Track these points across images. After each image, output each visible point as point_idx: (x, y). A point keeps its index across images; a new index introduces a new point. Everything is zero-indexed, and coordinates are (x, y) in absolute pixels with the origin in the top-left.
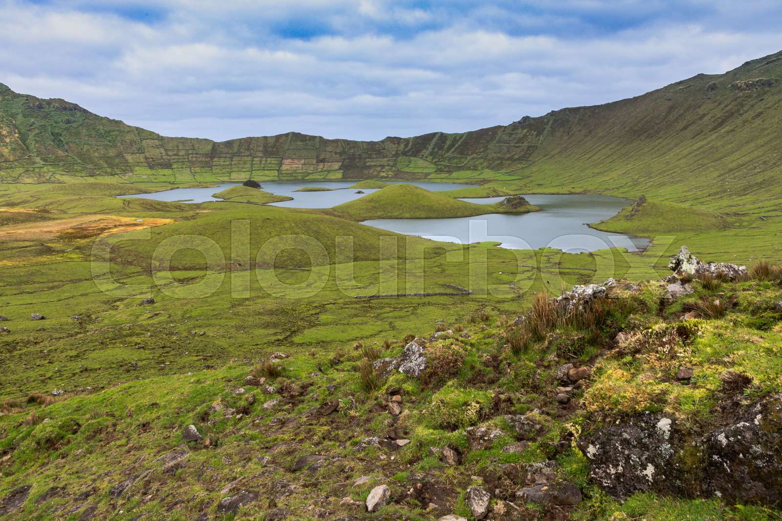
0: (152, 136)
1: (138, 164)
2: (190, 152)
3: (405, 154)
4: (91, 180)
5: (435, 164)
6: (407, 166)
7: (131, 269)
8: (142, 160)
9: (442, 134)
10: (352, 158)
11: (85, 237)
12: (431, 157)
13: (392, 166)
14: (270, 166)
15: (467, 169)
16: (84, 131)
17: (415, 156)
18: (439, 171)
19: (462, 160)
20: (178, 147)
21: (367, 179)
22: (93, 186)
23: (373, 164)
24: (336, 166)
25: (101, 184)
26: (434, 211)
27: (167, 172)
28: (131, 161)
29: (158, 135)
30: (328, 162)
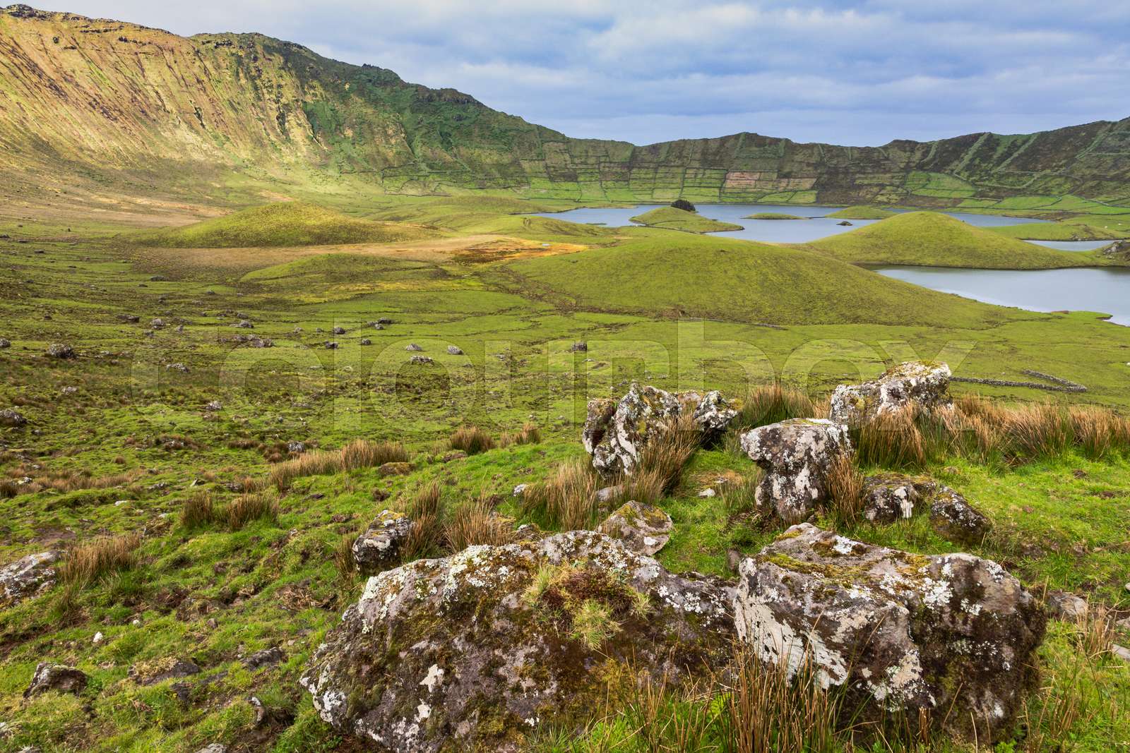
0: (555, 136)
1: (536, 174)
2: (603, 159)
3: (921, 167)
4: (481, 193)
5: (973, 184)
6: (924, 187)
7: (542, 306)
8: (542, 170)
9: (991, 135)
10: (834, 172)
11: (483, 261)
12: (967, 174)
13: (898, 187)
14: (709, 181)
15: (1031, 194)
16: (477, 130)
17: (939, 171)
18: (982, 195)
19: (1024, 179)
20: (587, 152)
21: (853, 204)
22: (484, 201)
23: (866, 182)
24: (808, 183)
25: (493, 199)
26: (979, 257)
27: (570, 185)
28: (528, 170)
29: (563, 136)
30: (795, 178)
